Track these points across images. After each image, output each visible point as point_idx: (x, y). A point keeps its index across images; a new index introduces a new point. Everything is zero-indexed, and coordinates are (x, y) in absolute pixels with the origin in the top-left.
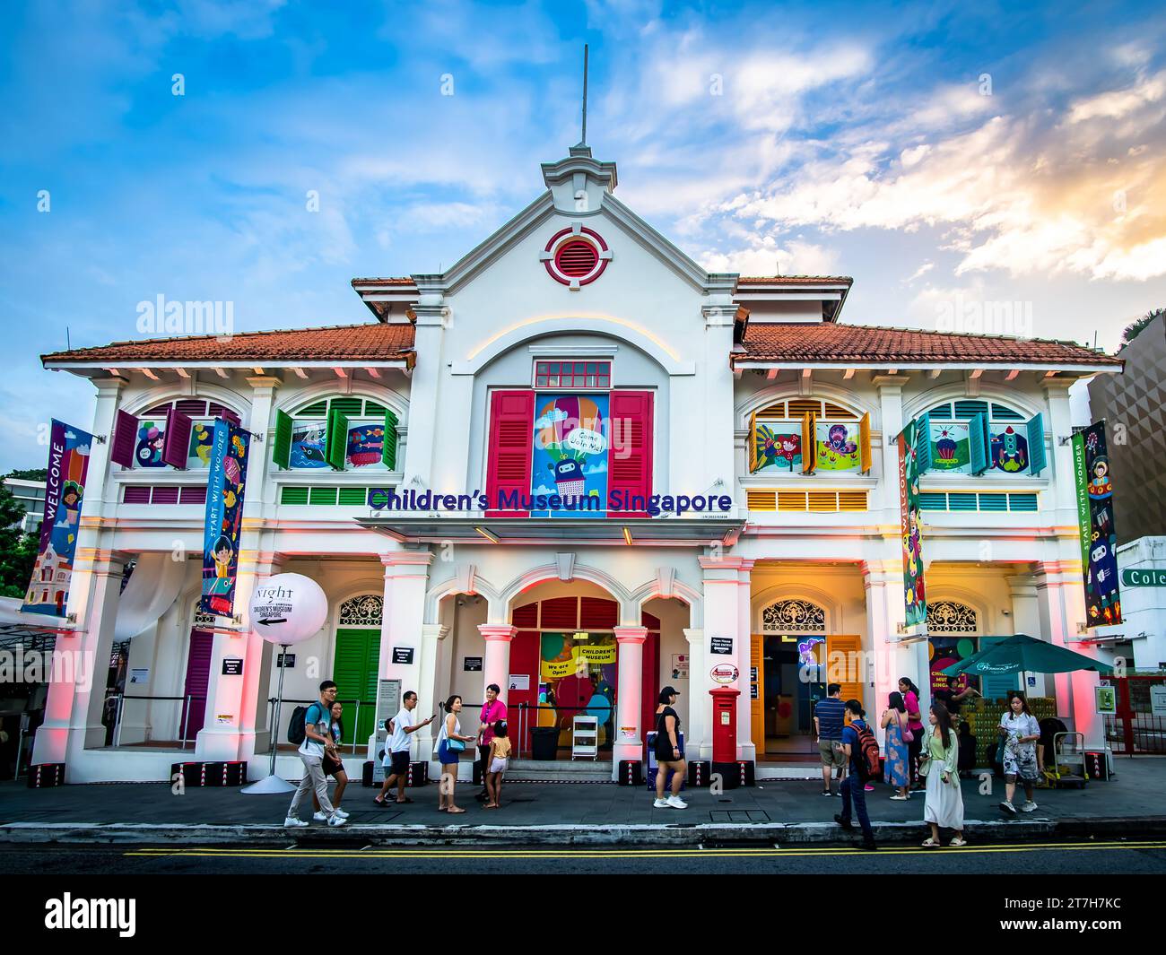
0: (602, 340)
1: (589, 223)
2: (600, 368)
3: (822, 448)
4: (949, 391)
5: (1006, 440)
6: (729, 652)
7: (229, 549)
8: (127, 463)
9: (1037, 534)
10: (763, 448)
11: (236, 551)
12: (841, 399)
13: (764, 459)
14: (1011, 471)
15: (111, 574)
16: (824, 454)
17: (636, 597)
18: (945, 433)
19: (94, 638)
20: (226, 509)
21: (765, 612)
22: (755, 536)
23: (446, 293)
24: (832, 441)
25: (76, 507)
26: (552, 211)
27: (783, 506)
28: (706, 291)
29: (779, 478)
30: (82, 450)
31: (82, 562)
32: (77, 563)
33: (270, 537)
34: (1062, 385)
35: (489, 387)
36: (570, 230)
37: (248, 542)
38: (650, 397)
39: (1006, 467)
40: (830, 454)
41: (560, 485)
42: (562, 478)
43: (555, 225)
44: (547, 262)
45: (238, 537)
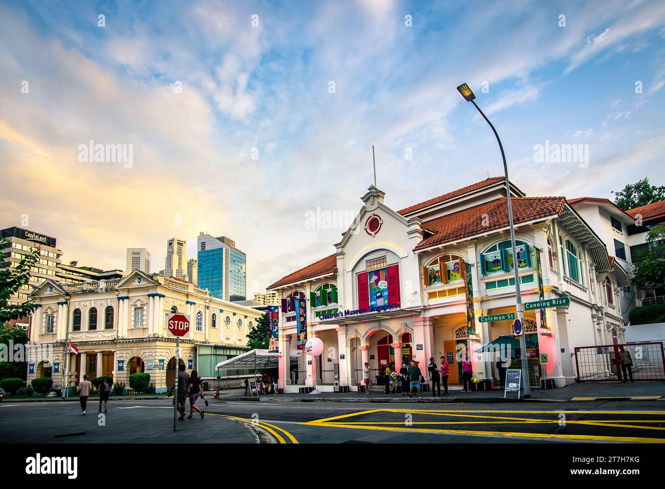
0: (382, 251)
1: (376, 212)
2: (383, 259)
3: (452, 272)
4: (495, 240)
5: (520, 254)
6: (422, 349)
7: (303, 332)
8: (286, 312)
9: (530, 292)
10: (432, 277)
11: (306, 332)
12: (456, 253)
13: (433, 280)
14: (523, 267)
15: (286, 341)
16: (452, 275)
17: (396, 334)
18: (495, 257)
19: (285, 357)
20: (301, 322)
21: (456, 332)
22: (430, 309)
23: (343, 247)
24: (455, 269)
25: (277, 325)
26: (366, 212)
27: (440, 296)
28: (409, 226)
29: (438, 286)
30: (276, 311)
31: (280, 339)
32: (279, 339)
33: (314, 327)
34: (539, 226)
35: (356, 273)
36: (371, 217)
37: (309, 329)
38: (397, 266)
39: (521, 266)
40: (454, 274)
41: (377, 300)
42: (378, 298)
43: (368, 215)
44: (366, 229)
45: (306, 328)
